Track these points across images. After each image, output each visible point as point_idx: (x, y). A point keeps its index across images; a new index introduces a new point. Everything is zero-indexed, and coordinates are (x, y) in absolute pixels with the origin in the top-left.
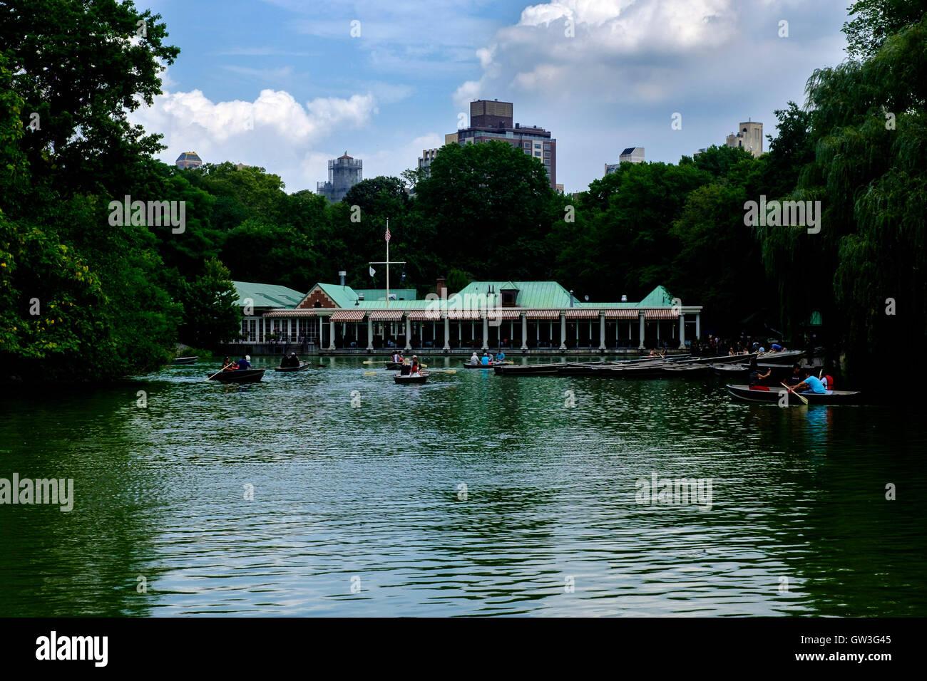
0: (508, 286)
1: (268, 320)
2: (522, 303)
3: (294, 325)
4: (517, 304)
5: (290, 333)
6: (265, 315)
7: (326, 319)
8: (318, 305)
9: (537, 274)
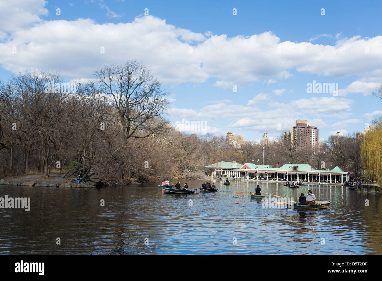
0: (295, 165)
1: (232, 172)
2: (299, 170)
3: (239, 173)
4: (297, 170)
5: (237, 175)
6: (231, 170)
7: (246, 172)
8: (245, 168)
9: (303, 162)
